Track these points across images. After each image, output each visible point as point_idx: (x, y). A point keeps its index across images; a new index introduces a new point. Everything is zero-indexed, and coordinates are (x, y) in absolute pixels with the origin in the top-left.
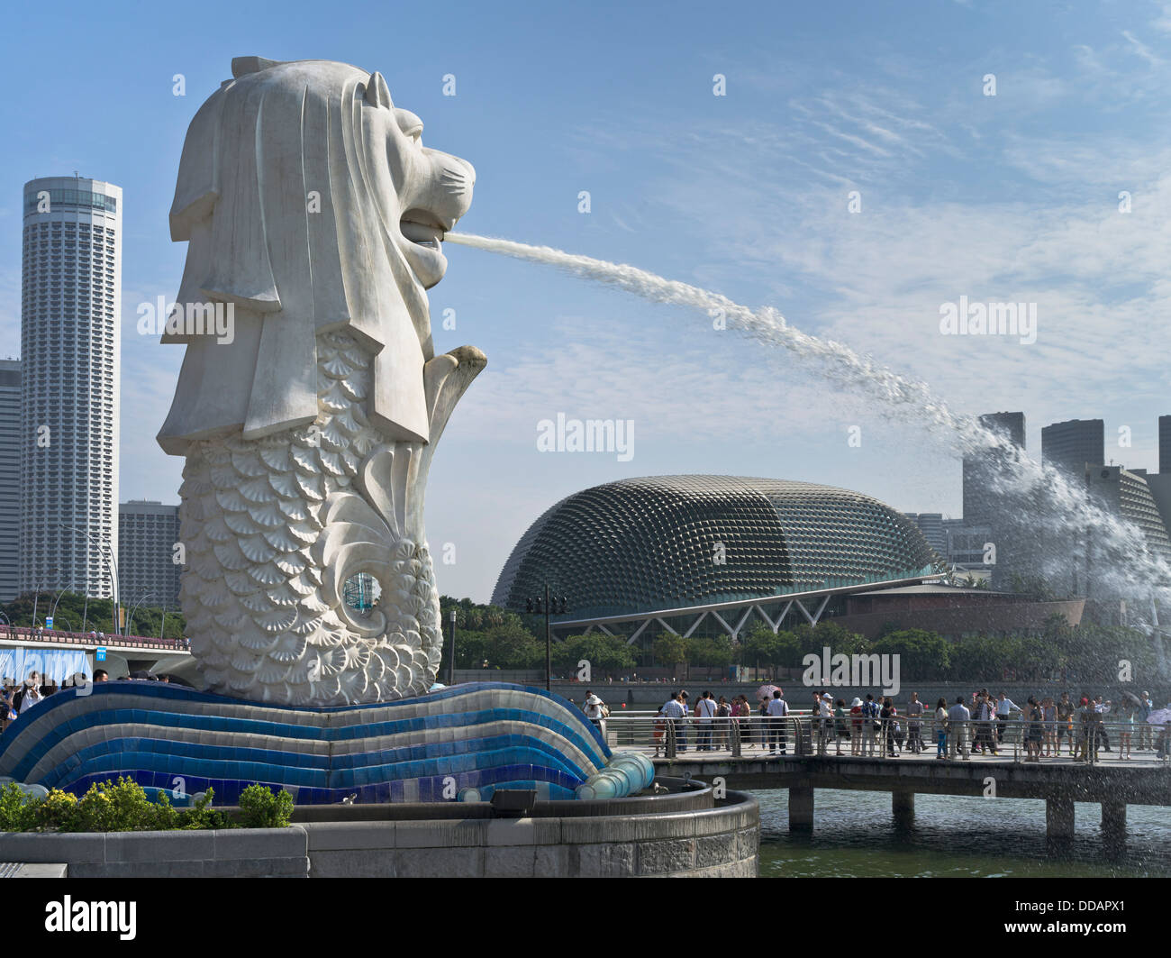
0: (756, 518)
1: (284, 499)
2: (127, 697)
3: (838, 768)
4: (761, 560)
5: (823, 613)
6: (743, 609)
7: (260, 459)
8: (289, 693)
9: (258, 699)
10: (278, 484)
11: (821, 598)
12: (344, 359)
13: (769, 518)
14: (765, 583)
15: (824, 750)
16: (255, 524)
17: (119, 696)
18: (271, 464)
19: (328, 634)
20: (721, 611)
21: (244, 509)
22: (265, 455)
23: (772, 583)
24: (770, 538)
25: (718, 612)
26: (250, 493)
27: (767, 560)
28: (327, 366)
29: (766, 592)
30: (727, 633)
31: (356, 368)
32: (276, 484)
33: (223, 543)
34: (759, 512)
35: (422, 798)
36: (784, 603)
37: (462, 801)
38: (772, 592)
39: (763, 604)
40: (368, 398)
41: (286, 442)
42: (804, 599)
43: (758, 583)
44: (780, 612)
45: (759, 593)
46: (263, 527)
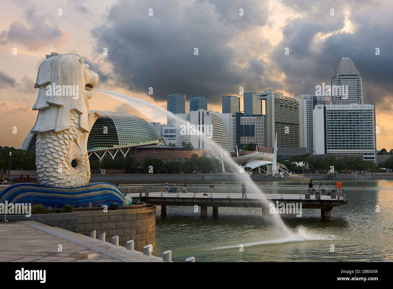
0: (108, 124)
1: (62, 145)
2: (29, 187)
3: (151, 200)
4: (109, 137)
5: (128, 153)
6: (104, 152)
7: (58, 137)
8: (62, 185)
9: (55, 187)
10: (61, 142)
11: (127, 149)
12: (75, 116)
13: (112, 124)
14: (110, 144)
15: (148, 195)
16: (56, 150)
17: (27, 187)
18: (60, 138)
19: (69, 172)
20: (96, 152)
21: (54, 147)
22: (59, 136)
23: (112, 144)
24: (112, 130)
25: (96, 153)
26: (55, 143)
27: (111, 137)
28: (71, 117)
29: (111, 146)
30: (99, 159)
31: (77, 118)
32: (61, 141)
33: (49, 154)
34: (109, 122)
35: (93, 206)
36: (116, 150)
37: (100, 207)
38: (112, 146)
39: (110, 150)
40: (79, 124)
41: (63, 133)
42: (123, 149)
43: (108, 144)
44: (115, 153)
45: (108, 146)
46: (58, 151)
